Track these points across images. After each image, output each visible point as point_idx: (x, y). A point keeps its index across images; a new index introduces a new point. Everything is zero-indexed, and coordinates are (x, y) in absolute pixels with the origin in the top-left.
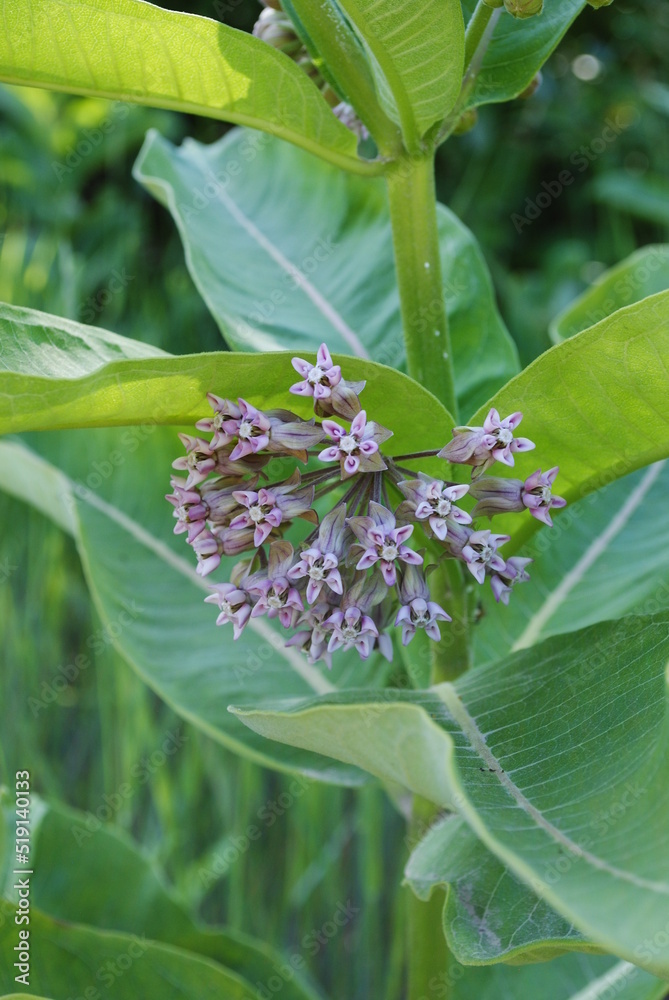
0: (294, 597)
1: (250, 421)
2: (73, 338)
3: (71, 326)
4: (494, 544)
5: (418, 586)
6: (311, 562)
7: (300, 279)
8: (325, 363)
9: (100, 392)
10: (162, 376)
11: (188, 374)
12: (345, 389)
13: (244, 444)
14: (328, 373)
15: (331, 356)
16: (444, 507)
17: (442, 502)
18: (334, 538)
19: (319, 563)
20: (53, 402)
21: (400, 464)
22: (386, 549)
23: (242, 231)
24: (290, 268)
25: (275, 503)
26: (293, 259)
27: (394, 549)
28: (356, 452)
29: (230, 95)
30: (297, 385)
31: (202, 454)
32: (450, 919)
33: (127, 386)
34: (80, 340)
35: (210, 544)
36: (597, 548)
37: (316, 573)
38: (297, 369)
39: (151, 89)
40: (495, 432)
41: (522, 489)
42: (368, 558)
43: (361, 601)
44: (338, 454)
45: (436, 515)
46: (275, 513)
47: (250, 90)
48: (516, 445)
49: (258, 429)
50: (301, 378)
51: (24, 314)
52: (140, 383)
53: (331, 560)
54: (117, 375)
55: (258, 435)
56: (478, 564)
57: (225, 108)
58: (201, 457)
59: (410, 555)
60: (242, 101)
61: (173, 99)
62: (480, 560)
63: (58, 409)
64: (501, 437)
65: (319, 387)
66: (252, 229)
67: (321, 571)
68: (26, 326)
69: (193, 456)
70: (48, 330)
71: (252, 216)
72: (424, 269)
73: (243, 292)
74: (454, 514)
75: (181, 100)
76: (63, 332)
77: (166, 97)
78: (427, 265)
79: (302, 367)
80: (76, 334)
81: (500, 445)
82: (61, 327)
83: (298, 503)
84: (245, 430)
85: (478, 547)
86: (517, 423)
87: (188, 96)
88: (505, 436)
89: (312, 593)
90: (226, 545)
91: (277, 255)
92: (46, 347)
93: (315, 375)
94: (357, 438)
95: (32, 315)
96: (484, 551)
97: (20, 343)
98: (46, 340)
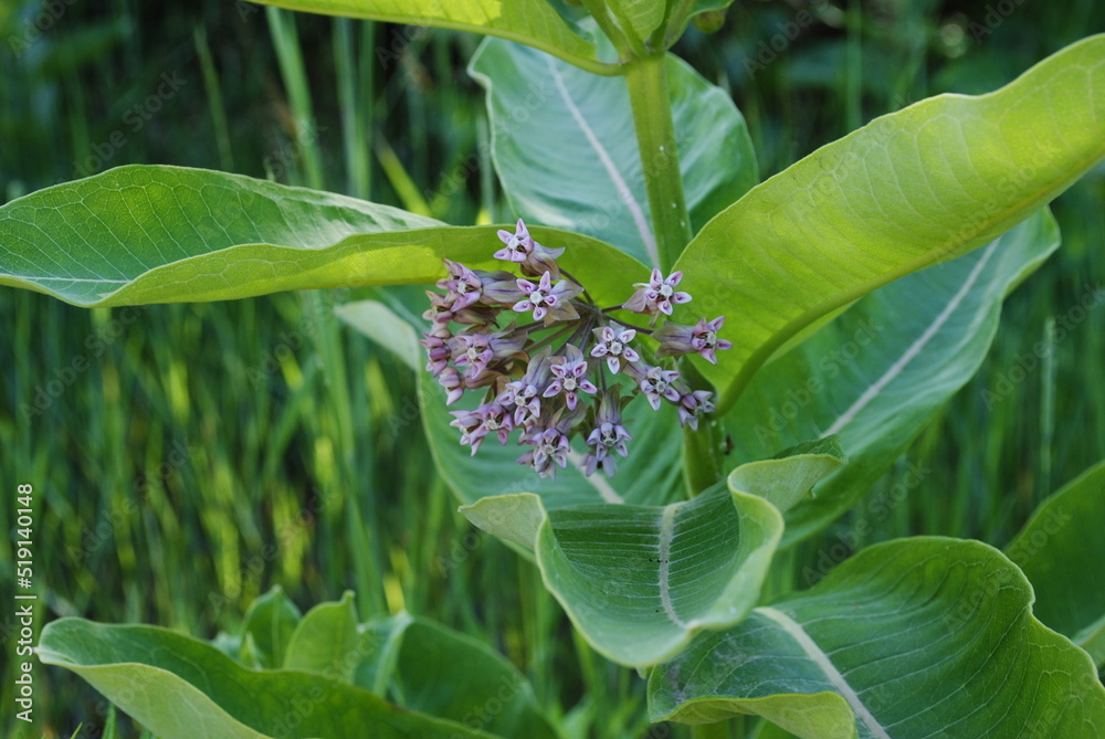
0: (507, 421)
1: (464, 280)
2: (362, 215)
3: (362, 205)
4: (667, 379)
5: (609, 413)
6: (516, 392)
7: (605, 158)
8: (521, 235)
9: (346, 259)
10: (396, 246)
11: (417, 244)
12: (541, 253)
13: (461, 299)
14: (523, 242)
15: (528, 228)
16: (616, 348)
17: (614, 344)
18: (538, 374)
19: (521, 393)
20: (307, 267)
21: (608, 314)
22: (566, 381)
23: (569, 114)
24: (598, 148)
25: (489, 345)
26: (602, 140)
27: (573, 381)
28: (542, 304)
29: (486, 15)
30: (500, 252)
31: (442, 307)
32: (653, 690)
33: (368, 254)
34: (368, 217)
35: (451, 380)
36: (872, 392)
37: (520, 401)
38: (502, 238)
39: (424, 13)
40: (659, 288)
41: (693, 335)
42: (554, 388)
43: (561, 424)
44: (529, 306)
45: (609, 353)
46: (486, 353)
47: (502, 11)
48: (676, 298)
49: (471, 286)
50: (505, 246)
51: (322, 197)
52: (379, 251)
53: (531, 391)
54: (359, 245)
55: (471, 291)
56: (654, 395)
57: (485, 25)
58: (441, 309)
59: (587, 386)
60: (497, 19)
61: (443, 20)
62: (655, 391)
63: (311, 272)
64: (662, 292)
65: (515, 253)
66: (576, 113)
67: (523, 399)
68: (322, 207)
69: (435, 308)
70: (341, 209)
71: (578, 103)
72: (659, 151)
73: (546, 171)
74: (625, 353)
75: (450, 21)
76: (354, 210)
77: (438, 19)
78: (662, 148)
79: (506, 237)
80: (365, 211)
81: (661, 298)
82: (353, 207)
83: (511, 345)
84: (462, 287)
85: (653, 382)
86: (678, 280)
87: (455, 17)
88: (666, 291)
89: (519, 418)
90: (467, 380)
91: (591, 136)
92: (337, 223)
93: (513, 243)
94: (544, 293)
95: (330, 198)
96: (658, 384)
97: (314, 219)
98: (338, 218)
